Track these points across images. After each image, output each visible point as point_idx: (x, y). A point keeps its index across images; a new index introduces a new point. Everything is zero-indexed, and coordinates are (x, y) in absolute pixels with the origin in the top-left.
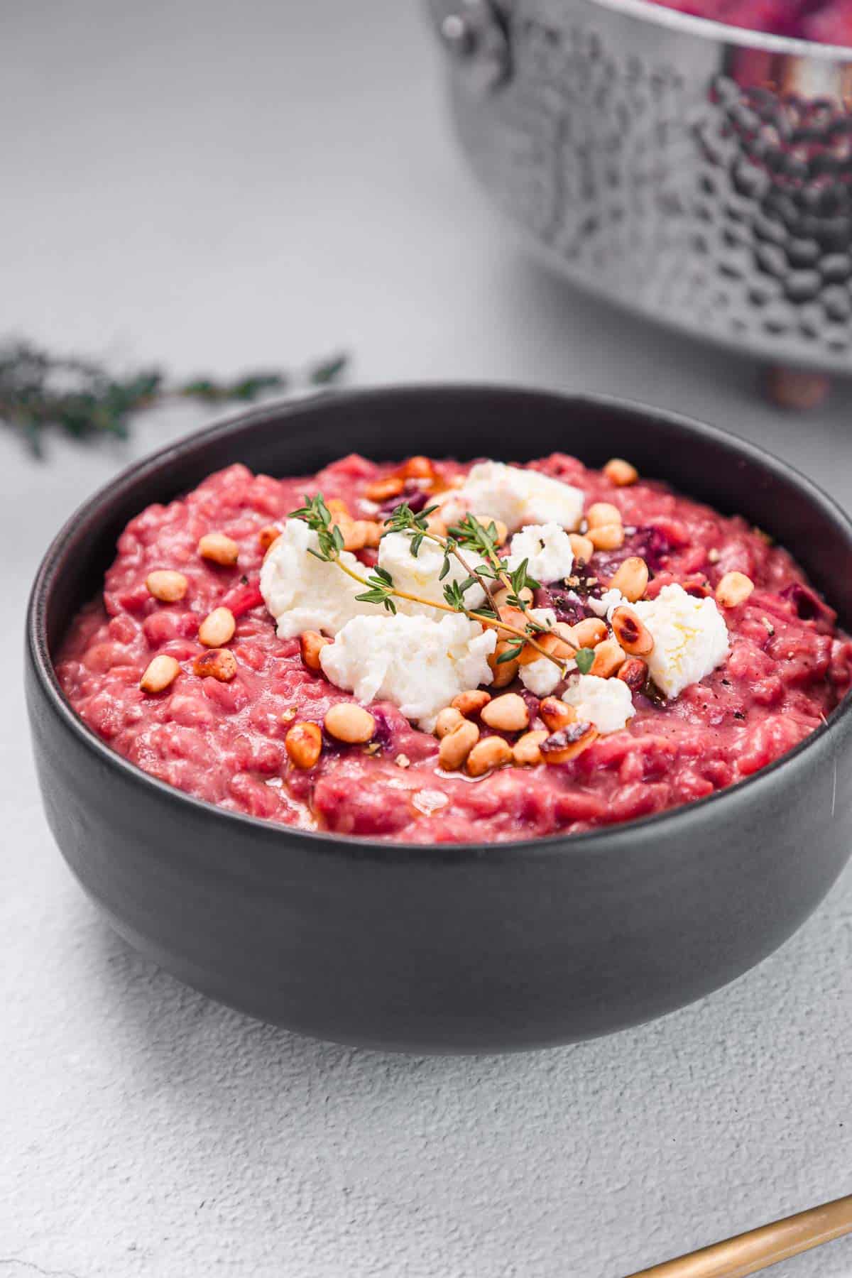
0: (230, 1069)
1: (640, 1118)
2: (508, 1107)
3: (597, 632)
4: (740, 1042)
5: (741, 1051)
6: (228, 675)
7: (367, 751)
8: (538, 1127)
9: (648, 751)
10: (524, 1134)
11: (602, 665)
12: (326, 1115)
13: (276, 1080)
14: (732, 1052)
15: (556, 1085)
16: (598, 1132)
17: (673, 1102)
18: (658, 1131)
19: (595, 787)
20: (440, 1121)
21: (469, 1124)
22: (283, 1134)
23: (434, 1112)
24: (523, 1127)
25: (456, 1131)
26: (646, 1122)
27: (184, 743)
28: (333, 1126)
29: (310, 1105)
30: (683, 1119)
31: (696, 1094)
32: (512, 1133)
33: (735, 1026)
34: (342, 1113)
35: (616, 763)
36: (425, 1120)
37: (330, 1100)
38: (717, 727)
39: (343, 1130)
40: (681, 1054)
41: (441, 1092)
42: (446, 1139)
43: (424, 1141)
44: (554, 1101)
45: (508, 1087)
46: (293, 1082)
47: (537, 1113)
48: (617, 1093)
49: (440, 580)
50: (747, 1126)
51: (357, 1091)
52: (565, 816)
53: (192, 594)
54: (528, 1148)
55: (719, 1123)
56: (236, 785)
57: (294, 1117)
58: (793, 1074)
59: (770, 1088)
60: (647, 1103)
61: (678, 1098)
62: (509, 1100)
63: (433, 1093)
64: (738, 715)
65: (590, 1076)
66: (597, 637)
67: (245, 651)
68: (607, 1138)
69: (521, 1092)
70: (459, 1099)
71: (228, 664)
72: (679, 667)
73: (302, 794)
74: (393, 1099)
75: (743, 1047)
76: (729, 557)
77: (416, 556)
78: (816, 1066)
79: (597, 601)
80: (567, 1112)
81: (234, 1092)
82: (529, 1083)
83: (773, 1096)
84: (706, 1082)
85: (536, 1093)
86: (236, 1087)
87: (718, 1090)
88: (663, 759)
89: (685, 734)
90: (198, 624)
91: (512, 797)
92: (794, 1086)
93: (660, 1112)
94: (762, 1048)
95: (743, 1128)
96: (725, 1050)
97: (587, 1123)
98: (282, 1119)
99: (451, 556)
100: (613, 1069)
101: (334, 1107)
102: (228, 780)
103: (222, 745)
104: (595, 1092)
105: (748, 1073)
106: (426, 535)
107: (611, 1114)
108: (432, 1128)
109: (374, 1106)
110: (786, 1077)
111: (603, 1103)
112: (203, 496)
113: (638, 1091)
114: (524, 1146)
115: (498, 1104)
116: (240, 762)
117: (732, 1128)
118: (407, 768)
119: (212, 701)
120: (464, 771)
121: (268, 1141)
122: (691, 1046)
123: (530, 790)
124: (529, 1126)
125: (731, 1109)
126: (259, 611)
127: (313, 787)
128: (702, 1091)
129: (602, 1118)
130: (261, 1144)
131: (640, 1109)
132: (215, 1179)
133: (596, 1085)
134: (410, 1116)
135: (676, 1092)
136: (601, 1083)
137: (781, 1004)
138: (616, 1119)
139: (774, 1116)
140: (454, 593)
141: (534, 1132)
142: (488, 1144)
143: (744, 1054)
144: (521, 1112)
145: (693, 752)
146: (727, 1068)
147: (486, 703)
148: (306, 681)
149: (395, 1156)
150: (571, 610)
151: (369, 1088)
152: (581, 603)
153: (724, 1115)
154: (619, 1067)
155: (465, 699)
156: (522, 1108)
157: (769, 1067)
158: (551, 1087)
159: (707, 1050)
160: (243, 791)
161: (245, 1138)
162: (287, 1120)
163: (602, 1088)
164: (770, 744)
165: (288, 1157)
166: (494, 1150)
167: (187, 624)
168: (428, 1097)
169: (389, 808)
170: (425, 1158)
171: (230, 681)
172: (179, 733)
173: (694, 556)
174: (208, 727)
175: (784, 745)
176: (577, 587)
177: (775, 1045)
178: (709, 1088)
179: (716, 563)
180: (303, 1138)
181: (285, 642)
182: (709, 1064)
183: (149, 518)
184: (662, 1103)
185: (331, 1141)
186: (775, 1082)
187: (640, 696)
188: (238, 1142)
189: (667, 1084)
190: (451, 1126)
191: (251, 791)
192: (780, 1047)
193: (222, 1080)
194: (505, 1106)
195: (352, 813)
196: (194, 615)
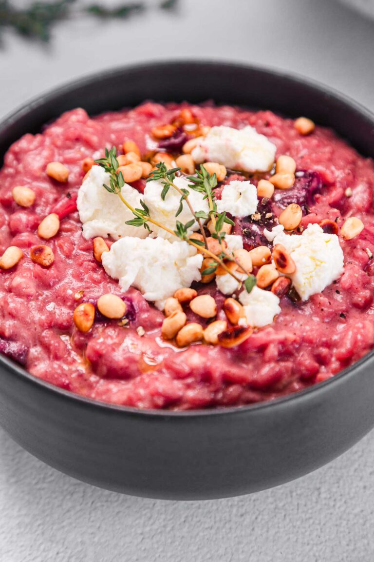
0: (42, 476)
1: (264, 535)
2: (192, 520)
3: (264, 257)
4: (329, 490)
5: (329, 496)
6: (48, 264)
7: (120, 324)
8: (206, 535)
9: (283, 343)
10: (198, 539)
11: (264, 280)
12: (90, 514)
13: (66, 487)
14: (323, 496)
15: (220, 508)
16: (239, 543)
17: (285, 527)
18: (273, 546)
19: (247, 363)
20: (152, 525)
21: (168, 529)
22: (65, 524)
23: (150, 518)
24: (198, 534)
25: (161, 532)
26: (267, 538)
27: (15, 309)
28: (93, 521)
29: (82, 506)
30: (289, 539)
31: (298, 523)
32: (191, 537)
33: (327, 478)
34: (99, 512)
35: (262, 348)
36: (144, 523)
37: (94, 504)
38: (328, 323)
39: (98, 525)
40: (294, 494)
41: (156, 505)
42: (154, 537)
43: (142, 537)
44: (218, 519)
45: (194, 506)
46: (75, 489)
47: (206, 526)
48: (254, 517)
49: (176, 216)
50: (324, 548)
51: (110, 499)
52: (228, 380)
53: (38, 202)
54: (198, 549)
55: (308, 544)
56: (44, 337)
57: (72, 513)
58: (356, 515)
59: (341, 523)
60: (269, 526)
61: (288, 525)
62: (193, 515)
63: (151, 506)
64: (342, 315)
65: (241, 504)
66: (264, 260)
67: (62, 245)
68: (244, 547)
69: (200, 511)
70: (165, 511)
71: (48, 257)
72: (310, 284)
73: (80, 347)
74: (129, 507)
75: (329, 494)
76: (357, 193)
77: (164, 200)
78: (369, 511)
79: (269, 232)
80: (224, 527)
81: (42, 492)
82: (205, 505)
83: (342, 529)
84: (305, 515)
85: (209, 512)
86: (43, 489)
87: (311, 521)
88: (291, 347)
89: (308, 328)
90: (39, 222)
91: (197, 369)
92: (355, 524)
93: (276, 533)
94: (341, 495)
95: (322, 549)
96: (319, 494)
97: (234, 535)
98: (64, 514)
99: (184, 202)
100: (254, 500)
101: (95, 509)
102: (39, 334)
103: (39, 311)
104: (242, 515)
105: (329, 511)
106: (172, 185)
107: (249, 531)
108: (148, 529)
109: (117, 510)
110: (351, 516)
111: (245, 523)
112: (56, 130)
113: (266, 517)
114: (197, 547)
115: (187, 517)
116: (47, 323)
117: (315, 548)
118: (143, 336)
119: (37, 280)
120: (175, 343)
121: (55, 527)
122: (300, 490)
123: (209, 364)
124: (201, 534)
125: (317, 536)
126: (75, 215)
127: (86, 345)
128: (302, 522)
129: (243, 533)
130: (52, 529)
131: (265, 529)
132: (23, 548)
133: (243, 510)
134: (136, 520)
135: (288, 520)
136: (246, 510)
137: (356, 466)
138: (251, 535)
139: (340, 543)
140: (181, 230)
141: (204, 538)
142: (177, 543)
143: (330, 498)
144: (198, 524)
145: (310, 342)
146: (319, 507)
147: (194, 297)
148: (94, 270)
149: (124, 545)
150: (253, 238)
151: (116, 499)
152: (259, 233)
153: (312, 539)
154: (258, 499)
155: (182, 293)
156: (200, 521)
157: (342, 509)
158: (217, 509)
159: (310, 493)
160: (47, 342)
161: (43, 524)
162: (68, 514)
163: (246, 513)
164: (355, 343)
165: (65, 539)
166: (179, 548)
167: (32, 223)
168: (148, 508)
169: (127, 364)
170: (140, 549)
171: (48, 267)
172: (14, 301)
173: (335, 194)
174: (32, 298)
175: (364, 344)
176: (259, 220)
177: (349, 494)
178: (306, 519)
179: (349, 197)
180: (75, 527)
181: (85, 240)
182: (309, 503)
183: (24, 143)
184: (278, 527)
185: (90, 531)
186: (345, 520)
187: (286, 298)
188: (39, 525)
189: (283, 514)
190: (157, 529)
191: (52, 342)
192: (352, 495)
193: (37, 483)
194: (190, 519)
195: (106, 365)
196: (37, 216)
